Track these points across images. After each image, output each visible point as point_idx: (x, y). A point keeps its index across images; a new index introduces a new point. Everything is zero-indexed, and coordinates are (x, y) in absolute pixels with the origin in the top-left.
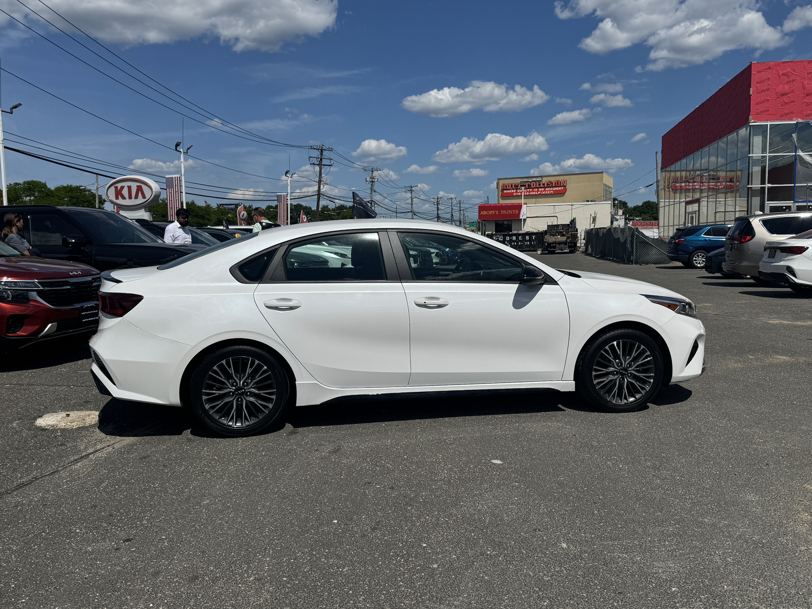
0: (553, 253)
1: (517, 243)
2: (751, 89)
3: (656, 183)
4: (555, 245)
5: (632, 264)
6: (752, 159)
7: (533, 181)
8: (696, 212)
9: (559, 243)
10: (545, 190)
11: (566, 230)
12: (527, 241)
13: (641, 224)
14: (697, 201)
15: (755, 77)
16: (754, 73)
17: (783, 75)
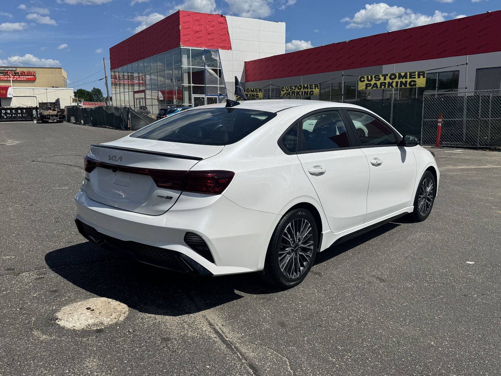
0: (48, 122)
1: (12, 115)
2: (180, 26)
3: (105, 78)
4: (49, 117)
5: (130, 130)
6: (183, 69)
7: (9, 70)
8: (143, 98)
9: (52, 116)
10: (19, 78)
11: (53, 106)
12: (20, 114)
13: (89, 104)
14: (143, 91)
15: (182, 19)
16: (181, 16)
17: (196, 20)
